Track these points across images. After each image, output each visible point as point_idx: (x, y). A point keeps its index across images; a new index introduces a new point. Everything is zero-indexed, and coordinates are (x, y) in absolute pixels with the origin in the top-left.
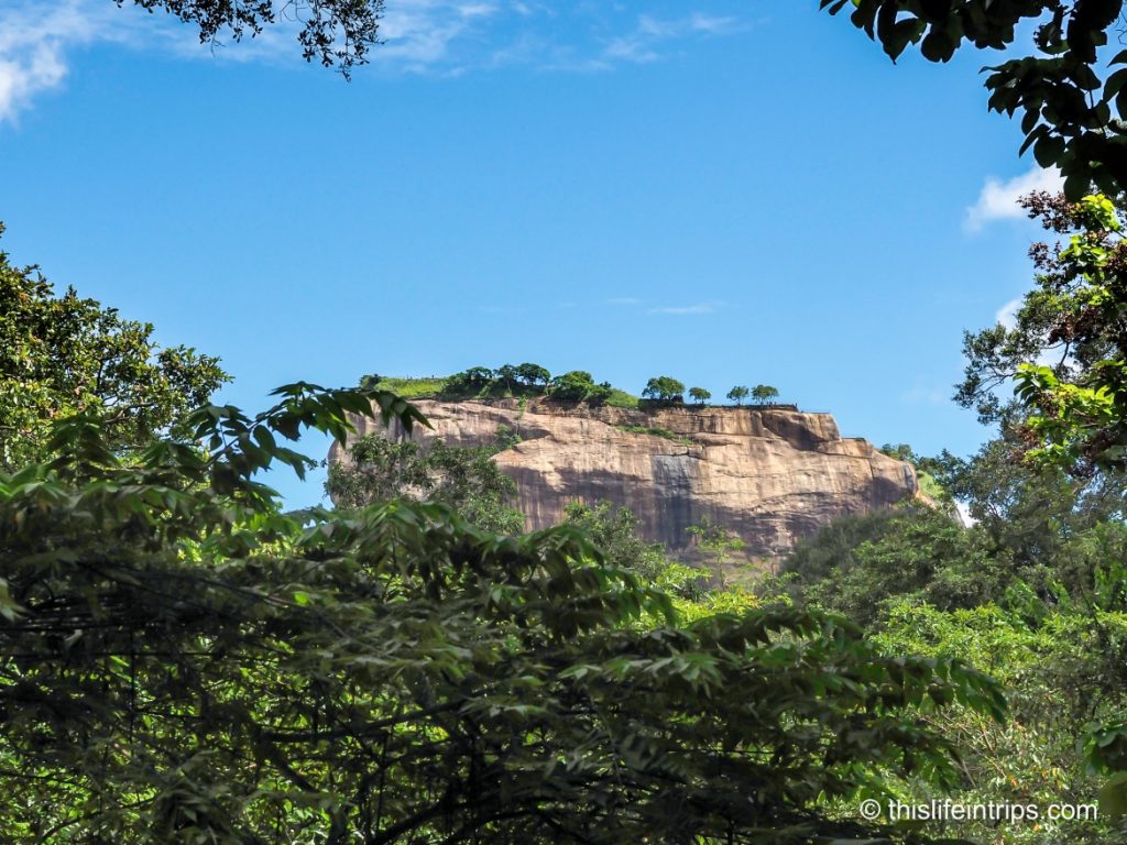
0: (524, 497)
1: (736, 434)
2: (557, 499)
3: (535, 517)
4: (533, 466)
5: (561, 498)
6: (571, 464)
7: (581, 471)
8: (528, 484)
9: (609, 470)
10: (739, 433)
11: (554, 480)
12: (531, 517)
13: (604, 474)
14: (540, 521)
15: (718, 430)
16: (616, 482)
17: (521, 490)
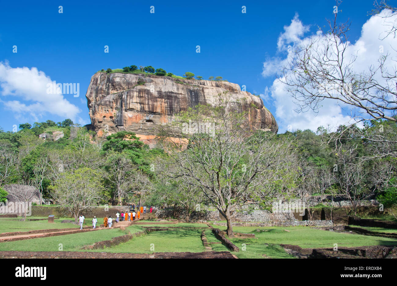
0: (145, 98)
1: (211, 86)
2: (156, 99)
3: (148, 104)
4: (148, 89)
5: (157, 99)
6: (161, 89)
7: (164, 91)
8: (147, 94)
9: (173, 91)
10: (212, 86)
11: (156, 94)
12: (147, 104)
13: (172, 92)
14: (150, 106)
15: (206, 84)
16: (175, 95)
17: (145, 96)
